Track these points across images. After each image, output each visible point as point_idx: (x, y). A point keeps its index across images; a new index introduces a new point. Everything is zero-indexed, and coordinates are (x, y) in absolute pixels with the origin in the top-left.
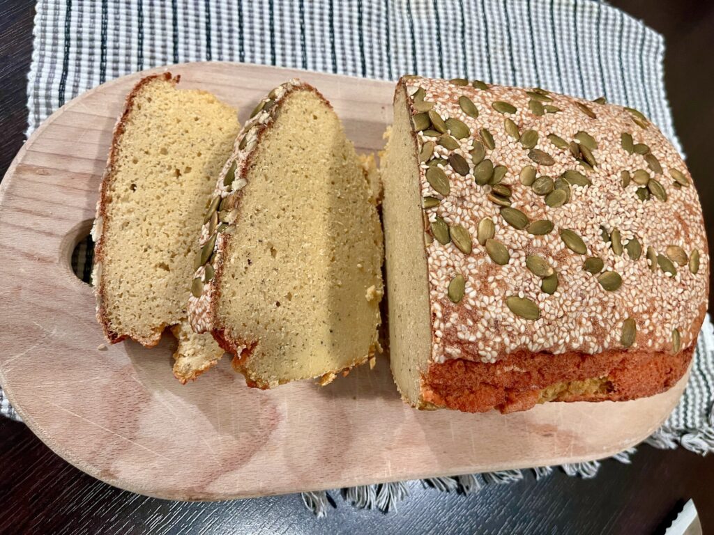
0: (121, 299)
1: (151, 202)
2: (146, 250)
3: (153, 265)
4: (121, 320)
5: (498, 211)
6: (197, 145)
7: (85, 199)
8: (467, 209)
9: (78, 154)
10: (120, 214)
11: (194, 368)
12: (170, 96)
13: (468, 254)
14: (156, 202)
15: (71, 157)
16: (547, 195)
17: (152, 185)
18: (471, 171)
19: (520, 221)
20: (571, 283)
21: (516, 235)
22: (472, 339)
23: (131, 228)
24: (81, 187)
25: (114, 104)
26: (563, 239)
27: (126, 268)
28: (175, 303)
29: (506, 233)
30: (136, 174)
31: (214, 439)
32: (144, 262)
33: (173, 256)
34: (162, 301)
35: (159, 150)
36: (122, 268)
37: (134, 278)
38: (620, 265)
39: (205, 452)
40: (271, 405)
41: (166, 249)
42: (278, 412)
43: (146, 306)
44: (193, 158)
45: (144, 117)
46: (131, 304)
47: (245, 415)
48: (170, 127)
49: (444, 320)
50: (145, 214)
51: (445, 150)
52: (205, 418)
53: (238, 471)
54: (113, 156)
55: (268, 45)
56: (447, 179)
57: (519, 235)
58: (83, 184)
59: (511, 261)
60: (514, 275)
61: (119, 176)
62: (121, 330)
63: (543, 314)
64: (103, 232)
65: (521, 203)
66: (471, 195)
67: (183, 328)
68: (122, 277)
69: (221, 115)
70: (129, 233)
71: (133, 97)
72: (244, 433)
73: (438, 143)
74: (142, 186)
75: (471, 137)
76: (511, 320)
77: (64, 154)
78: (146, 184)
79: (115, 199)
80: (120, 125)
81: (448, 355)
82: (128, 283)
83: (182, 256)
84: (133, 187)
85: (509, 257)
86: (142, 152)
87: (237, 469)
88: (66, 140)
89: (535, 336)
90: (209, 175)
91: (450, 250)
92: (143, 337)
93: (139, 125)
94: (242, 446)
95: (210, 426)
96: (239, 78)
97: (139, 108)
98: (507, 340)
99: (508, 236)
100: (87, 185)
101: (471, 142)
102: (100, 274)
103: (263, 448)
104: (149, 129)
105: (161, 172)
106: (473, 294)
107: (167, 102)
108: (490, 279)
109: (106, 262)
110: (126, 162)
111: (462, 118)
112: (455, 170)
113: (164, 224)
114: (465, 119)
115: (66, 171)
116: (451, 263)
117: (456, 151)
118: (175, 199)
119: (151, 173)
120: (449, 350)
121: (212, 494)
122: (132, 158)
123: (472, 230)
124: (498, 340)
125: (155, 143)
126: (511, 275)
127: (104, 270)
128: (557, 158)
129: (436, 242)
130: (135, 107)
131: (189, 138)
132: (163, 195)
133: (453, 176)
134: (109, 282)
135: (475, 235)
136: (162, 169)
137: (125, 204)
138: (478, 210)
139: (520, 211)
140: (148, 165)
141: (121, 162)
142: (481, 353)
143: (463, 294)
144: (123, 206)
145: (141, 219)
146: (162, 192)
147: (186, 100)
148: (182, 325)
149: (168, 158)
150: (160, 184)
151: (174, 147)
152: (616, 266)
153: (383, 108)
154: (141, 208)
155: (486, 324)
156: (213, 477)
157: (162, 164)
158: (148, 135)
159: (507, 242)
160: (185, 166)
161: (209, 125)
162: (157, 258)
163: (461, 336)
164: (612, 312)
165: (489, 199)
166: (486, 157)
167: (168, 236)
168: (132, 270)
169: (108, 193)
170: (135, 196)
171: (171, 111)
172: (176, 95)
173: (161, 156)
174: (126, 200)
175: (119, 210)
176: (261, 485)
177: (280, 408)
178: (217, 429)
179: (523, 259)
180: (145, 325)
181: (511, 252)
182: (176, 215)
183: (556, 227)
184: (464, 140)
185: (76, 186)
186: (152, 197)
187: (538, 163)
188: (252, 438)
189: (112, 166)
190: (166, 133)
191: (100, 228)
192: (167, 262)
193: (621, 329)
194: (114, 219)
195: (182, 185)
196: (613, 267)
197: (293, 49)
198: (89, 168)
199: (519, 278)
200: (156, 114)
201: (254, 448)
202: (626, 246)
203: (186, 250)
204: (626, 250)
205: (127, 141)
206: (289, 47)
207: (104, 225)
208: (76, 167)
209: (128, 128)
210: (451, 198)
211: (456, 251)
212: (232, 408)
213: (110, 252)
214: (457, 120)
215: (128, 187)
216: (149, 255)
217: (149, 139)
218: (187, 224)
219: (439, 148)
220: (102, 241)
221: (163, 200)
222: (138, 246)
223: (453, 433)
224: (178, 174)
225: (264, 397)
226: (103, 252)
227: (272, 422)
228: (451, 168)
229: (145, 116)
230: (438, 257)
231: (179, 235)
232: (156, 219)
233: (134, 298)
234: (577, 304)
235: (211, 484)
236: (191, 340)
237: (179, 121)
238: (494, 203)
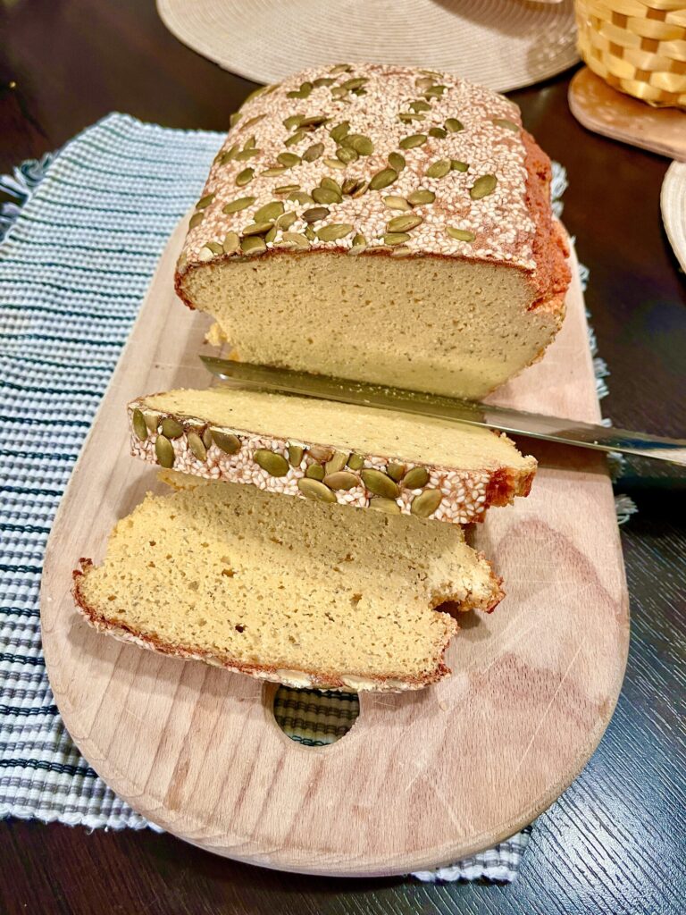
0: (395, 655)
1: (266, 607)
2: (331, 619)
3: (353, 612)
4: (420, 658)
5: (374, 192)
6: (191, 545)
7: (233, 716)
8: (370, 214)
9: (161, 723)
10: (277, 647)
11: (487, 578)
12: (110, 572)
13: (423, 220)
14: (265, 601)
15: (164, 731)
16: (359, 154)
17: (241, 604)
18: (325, 206)
19: (385, 179)
20: (458, 150)
21: (404, 180)
22: (514, 232)
23: (298, 635)
24: (213, 721)
25: (91, 670)
26: (412, 148)
27: (353, 646)
28: (403, 591)
29: (401, 188)
30: (222, 623)
31: (560, 588)
32: (347, 622)
33: (343, 588)
34: (400, 605)
35: (191, 591)
36: (353, 650)
37: (369, 636)
38: (437, 118)
39: (575, 600)
40: (520, 526)
41: (333, 594)
42: (527, 519)
43: (406, 626)
44: (209, 552)
45: (138, 607)
46: (402, 643)
47: (532, 553)
48: (160, 577)
49: (495, 250)
50: (282, 615)
51: (297, 223)
52: (535, 596)
53: (597, 567)
54: (190, 651)
56: (331, 226)
57: (404, 177)
58: (210, 718)
59: (432, 190)
60: (450, 189)
61: (221, 644)
62: (434, 659)
63: (491, 173)
64: (301, 670)
65: (367, 173)
66: (353, 209)
67: (436, 588)
68: (364, 652)
69: (152, 514)
70: (305, 638)
71: (103, 618)
72: (553, 557)
73: (285, 229)
74: (241, 617)
75: (284, 201)
76: (497, 198)
77: (158, 740)
78: (239, 610)
79: (255, 652)
80: (146, 638)
81: (529, 257)
82: (373, 644)
83: (344, 577)
84: (240, 629)
85: (428, 191)
86: (191, 612)
87: (593, 567)
88: (137, 737)
89: (513, 184)
90: (236, 537)
91: (417, 233)
92: (445, 633)
93: (149, 613)
94: (568, 561)
95: (544, 592)
97: (122, 611)
98: (516, 205)
99: (405, 184)
100: (211, 712)
101: (290, 202)
102: (359, 678)
103: (570, 539)
104: (157, 602)
105: (224, 592)
106: (467, 223)
107: (119, 576)
108: (451, 207)
109: (343, 669)
110: (201, 635)
111: (256, 209)
112: (324, 218)
113: (297, 594)
114: (257, 206)
115: (186, 739)
116: (434, 234)
117: (299, 214)
118: (265, 578)
119: (224, 603)
120: (524, 254)
121: (623, 597)
122: (197, 626)
123: (396, 213)
124: (516, 212)
125: (180, 596)
126: (447, 190)
127: (352, 673)
128: (316, 141)
129: (407, 243)
130: (121, 617)
131: (180, 555)
132: (258, 592)
133: (330, 220)
134: (371, 667)
135: (401, 212)
136: (219, 590)
137: (264, 639)
138: (372, 205)
139: (376, 176)
140: (211, 606)
141: (201, 642)
142: (527, 230)
143: (467, 232)
144: (267, 641)
145: (287, 620)
146: (253, 592)
147: (121, 553)
148: (433, 587)
149: (203, 582)
150: (241, 594)
151: (189, 573)
152: (438, 120)
153: (157, 367)
154: (272, 619)
155: (500, 218)
156: (602, 593)
157: (212, 590)
158: (167, 603)
159: (411, 189)
160: (218, 562)
161: (163, 530)
162: (344, 606)
163: (510, 241)
164: (487, 130)
165: (358, 196)
166: (309, 193)
167: (315, 591)
168: (357, 637)
169: (245, 659)
170: (251, 626)
171: (135, 572)
172: (112, 565)
173: (201, 590)
174: (258, 639)
175: (269, 646)
176: (611, 545)
177: (523, 517)
178: (548, 586)
179: (431, 179)
180: (432, 630)
181: (421, 188)
182: (287, 581)
183: (397, 151)
184: (286, 207)
185: (212, 727)
186: (258, 605)
187: (320, 156)
188: (558, 550)
189: (205, 653)
190: (166, 580)
191: (294, 675)
192: (351, 594)
193: (503, 128)
194: (283, 654)
195: (247, 569)
196: (438, 123)
198: (186, 708)
199: (451, 185)
200: (136, 592)
201: (570, 549)
202: (416, 112)
203: (337, 573)
204: (421, 112)
205: (170, 631)
207: (289, 668)
208: (183, 723)
209: (149, 628)
210: (358, 224)
211: (417, 228)
212: (523, 566)
213: (330, 663)
214: (257, 214)
215: (239, 634)
216: (338, 616)
217: (172, 602)
218: (301, 568)
219: (292, 229)
220: (311, 672)
221: (263, 592)
222: (325, 628)
223: (552, 363)
224: (230, 574)
225: (510, 532)
226: (328, 672)
227: (539, 527)
228: (319, 222)
229: (136, 605)
230: (424, 243)
231: (314, 578)
232: (291, 604)
233: (394, 640)
234: (479, 151)
235: (611, 596)
236: (451, 579)
237: (152, 565)
238: (364, 193)
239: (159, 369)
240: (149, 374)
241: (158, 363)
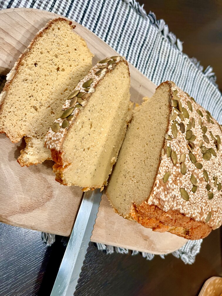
0: (9, 114)
1: (41, 76)
2: (30, 97)
3: (31, 105)
4: (5, 123)
5: (188, 153)
6: (71, 61)
7: (6, 57)
8: (180, 147)
9: (11, 34)
10: (25, 73)
11: (30, 161)
12: (68, 32)
13: (175, 165)
14: (44, 77)
15: (8, 33)
16: (204, 154)
17: (45, 68)
18: (185, 132)
19: (193, 158)
20: (201, 192)
21: (191, 165)
22: (164, 200)
23: (27, 83)
24: (6, 50)
25: (37, 21)
26: (204, 174)
27: (17, 100)
28: (34, 127)
29: (188, 162)
30: (39, 59)
31: (21, 196)
32: (27, 102)
33: (41, 106)
34: (28, 124)
35: (54, 54)
36: (16, 100)
37: (19, 107)
38: (214, 191)
39: (14, 200)
40: (51, 190)
41: (40, 101)
42: (53, 194)
43: (19, 123)
44: (68, 66)
45: (53, 35)
46: (13, 118)
47: (38, 190)
48: (63, 46)
49: (158, 188)
50: (37, 80)
51: (180, 120)
52: (21, 185)
53: (25, 215)
54: (32, 45)
55: (105, 34)
56: (177, 131)
57: (192, 165)
58: (8, 49)
59: (186, 174)
60: (185, 181)
61: (32, 56)
62: (3, 129)
63: (190, 199)
64: (13, 78)
65: (196, 153)
66: (183, 142)
67: (32, 140)
68: (14, 103)
69: (86, 54)
70: (26, 85)
71: (52, 23)
72: (35, 198)
73: (178, 115)
74: (40, 66)
75: (189, 119)
76: (179, 198)
77: (5, 30)
78: (43, 66)
79: (25, 65)
80: (41, 33)
81: (153, 202)
82: (16, 108)
83: (45, 108)
84: (36, 64)
85: (186, 173)
86: (47, 51)
87: (25, 213)
88: (9, 25)
89: (184, 207)
90: (71, 77)
91: (169, 160)
92: (12, 137)
93: (50, 37)
94: (32, 204)
95: (21, 189)
96: (94, 42)
97: (53, 30)
98: (175, 205)
99: (189, 165)
100: (10, 51)
101: (188, 121)
102: (4, 97)
103: (40, 208)
104: (53, 42)
105: (51, 65)
106: (171, 182)
107: (66, 34)
108: (178, 178)
109: (9, 93)
110: (37, 51)
111: (188, 110)
112: (180, 129)
113: (43, 89)
114: (189, 111)
115: (3, 39)
116: (168, 166)
117: (183, 122)
118: (53, 80)
119: (47, 62)
120: (155, 200)
121: (9, 221)
122: (41, 51)
123: (179, 156)
124: (172, 203)
125: (53, 50)
126: (185, 180)
127: (6, 96)
128: (210, 142)
129: (166, 155)
130: (51, 28)
131: (69, 56)
132: (48, 76)
133: (179, 131)
134: (7, 103)
135: (179, 158)
136: (52, 63)
137: (29, 70)
138: (183, 149)
139: (195, 156)
140: (47, 58)
141: (35, 50)
142: (165, 206)
143: (167, 180)
144: (28, 71)
145: (34, 81)
146: (48, 74)
147: (74, 38)
148: (32, 139)
149: (57, 60)
150: (49, 70)
151: (62, 56)
152: (213, 191)
154: (36, 76)
155: (171, 196)
156: (14, 213)
157: (53, 61)
158: (52, 45)
159: (187, 166)
160: (63, 68)
161: (79, 55)
162: (34, 103)
163: (161, 197)
164: (207, 208)
165: (187, 146)
166: (191, 130)
167: (43, 95)
168: (20, 103)
169: (23, 61)
170: (36, 69)
171: (66, 39)
172: (71, 34)
173: (54, 57)
174: (30, 68)
175: (25, 71)
176: (33, 224)
177: (54, 192)
178: (23, 192)
179: (190, 175)
180: (15, 132)
181: (187, 171)
182: (50, 87)
183: (203, 168)
184: (187, 119)
185: (4, 49)
186: (43, 74)
187: (205, 140)
188: (37, 201)
189: (30, 49)
190: (61, 48)
191: (12, 75)
192: (38, 107)
193: (207, 215)
194: (21, 74)
195: (58, 76)
196: (212, 190)
197: (114, 42)
198: (14, 44)
199: (187, 182)
200: (59, 37)
201: (36, 206)
202: (218, 184)
203: (48, 106)
204: (217, 186)
205: (42, 42)
206: (113, 40)
207: (15, 74)
208: (8, 40)
209: (45, 36)
210: (176, 140)
211: (171, 162)
212: (34, 185)
213: (13, 89)
214: (186, 109)
215: (34, 63)
216: (31, 99)
217: (52, 46)
218: (53, 94)
219: (178, 117)
220: (11, 82)
221: (47, 77)
222: (27, 93)
223: (115, 228)
224: (58, 69)
225: (50, 185)
226: (10, 87)
227: (49, 197)
228: (180, 128)
229: (54, 35)
230: (165, 161)
231: (48, 97)
232: (40, 85)
233: (15, 116)
234: (199, 200)
235: (11, 216)
236: (34, 148)
237: (67, 46)
238: (188, 149)
239: (139, 86)
240: (138, 82)
241: (141, 87)
